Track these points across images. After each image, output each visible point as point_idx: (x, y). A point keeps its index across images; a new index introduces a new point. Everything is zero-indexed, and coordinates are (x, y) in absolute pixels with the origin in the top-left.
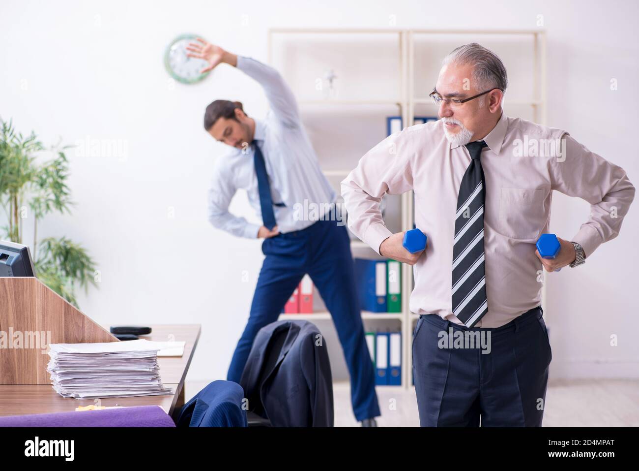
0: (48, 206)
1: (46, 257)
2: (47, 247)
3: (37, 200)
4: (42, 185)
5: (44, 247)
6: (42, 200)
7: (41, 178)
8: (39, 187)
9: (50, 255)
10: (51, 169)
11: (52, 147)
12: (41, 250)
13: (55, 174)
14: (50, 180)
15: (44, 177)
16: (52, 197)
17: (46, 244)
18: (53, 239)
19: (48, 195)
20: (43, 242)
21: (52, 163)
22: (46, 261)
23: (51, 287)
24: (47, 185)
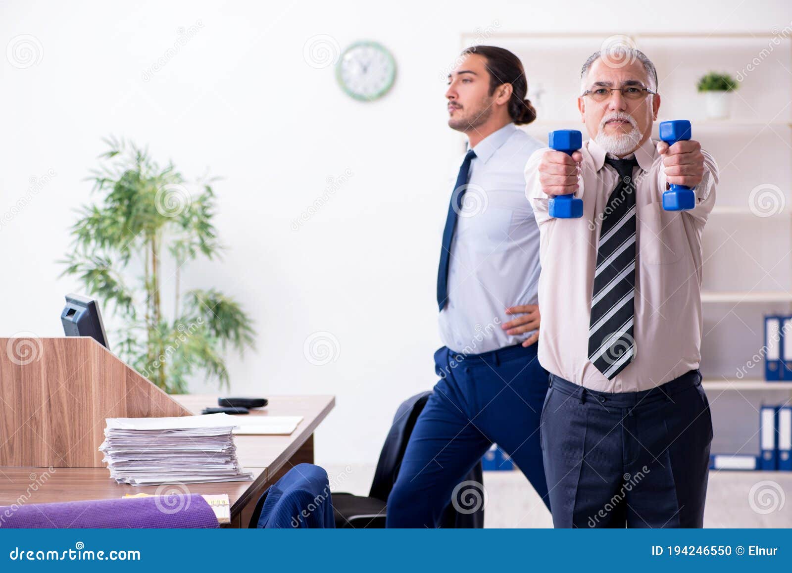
0: (192, 252)
1: (191, 313)
2: (194, 301)
3: (180, 244)
4: (185, 225)
5: (190, 302)
6: (186, 244)
7: (183, 217)
8: (180, 228)
9: (197, 311)
10: (196, 207)
11: (198, 179)
12: (185, 305)
13: (200, 213)
14: (195, 220)
15: (187, 215)
16: (197, 240)
17: (192, 298)
18: (200, 291)
19: (192, 238)
20: (189, 294)
21: (196, 199)
22: (191, 317)
23: (195, 350)
24: (190, 225)
